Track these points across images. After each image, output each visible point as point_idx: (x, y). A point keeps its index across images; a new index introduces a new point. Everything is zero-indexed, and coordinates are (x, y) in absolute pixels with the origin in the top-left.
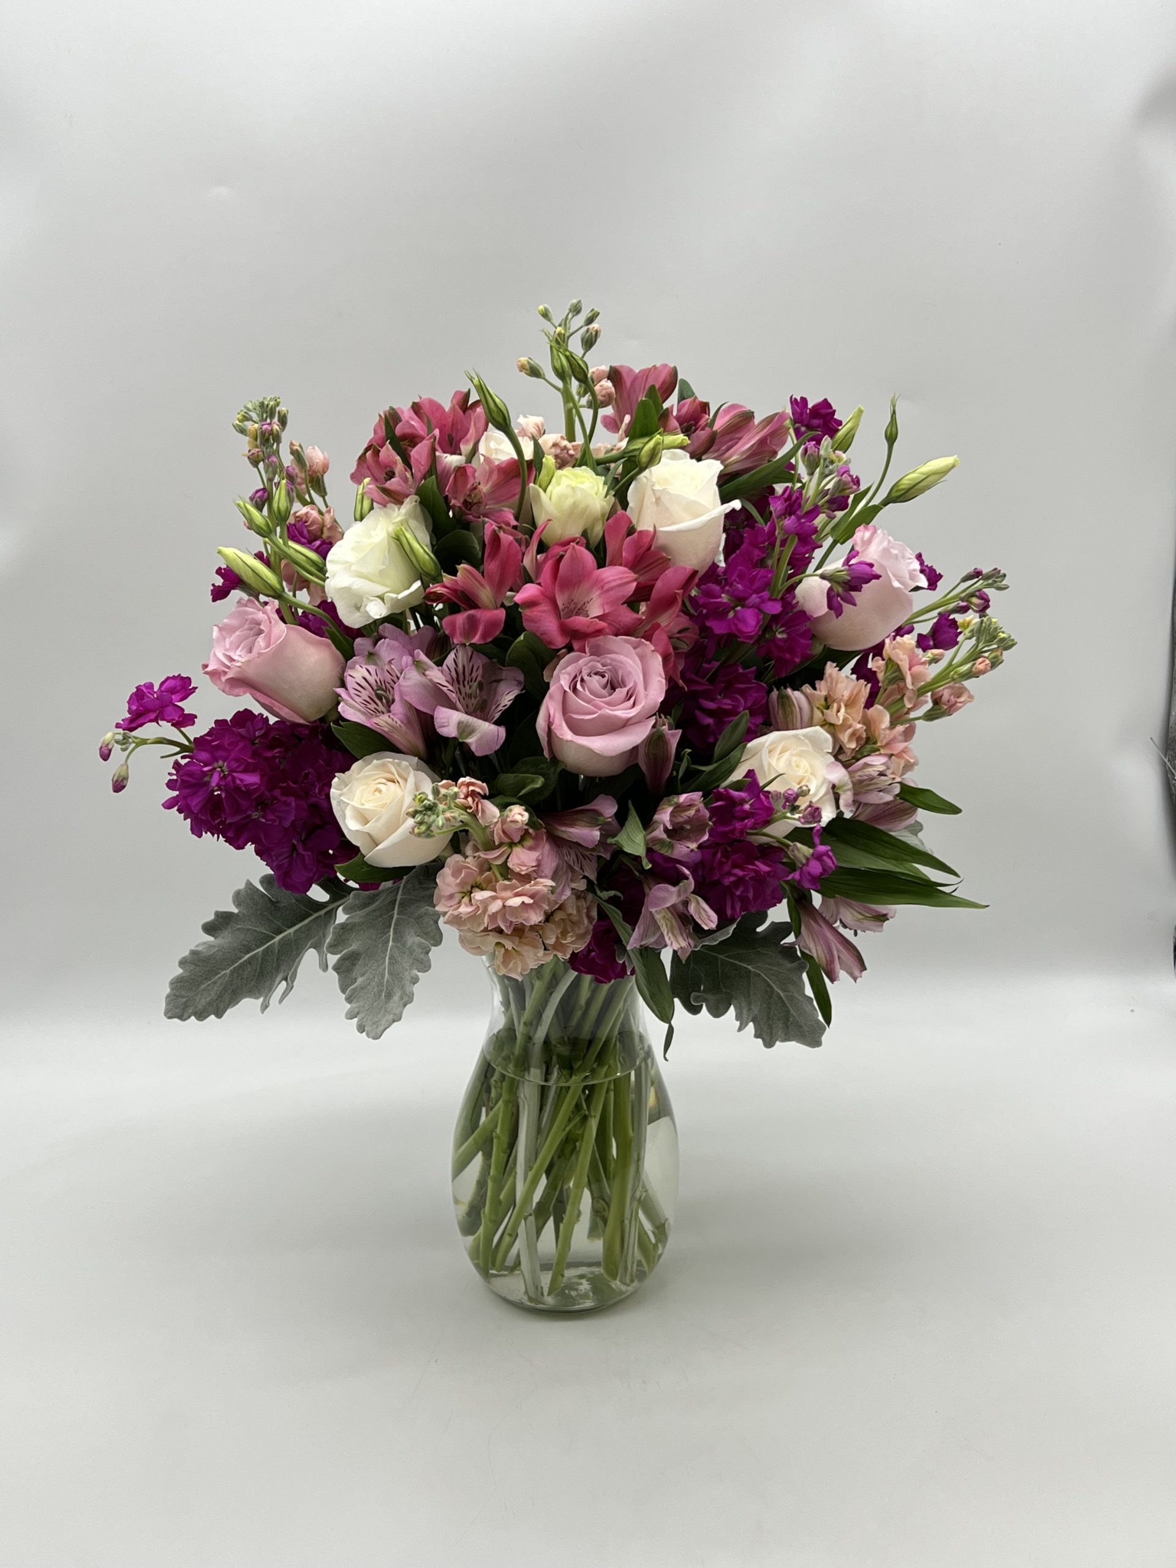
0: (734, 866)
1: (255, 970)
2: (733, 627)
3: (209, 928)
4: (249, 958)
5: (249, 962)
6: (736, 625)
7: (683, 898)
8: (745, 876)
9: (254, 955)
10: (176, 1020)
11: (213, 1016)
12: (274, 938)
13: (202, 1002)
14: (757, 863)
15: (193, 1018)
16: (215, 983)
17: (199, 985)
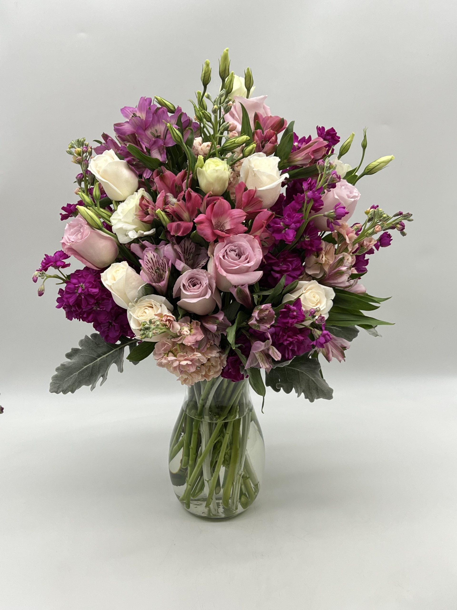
0: (289, 337)
1: (89, 373)
2: (284, 238)
3: (69, 356)
4: (86, 368)
5: (86, 369)
6: (285, 236)
7: (267, 347)
8: (293, 341)
9: (89, 366)
10: (54, 393)
11: (70, 392)
12: (97, 359)
13: (65, 386)
14: (298, 336)
15: (61, 393)
16: (71, 378)
17: (64, 379)
